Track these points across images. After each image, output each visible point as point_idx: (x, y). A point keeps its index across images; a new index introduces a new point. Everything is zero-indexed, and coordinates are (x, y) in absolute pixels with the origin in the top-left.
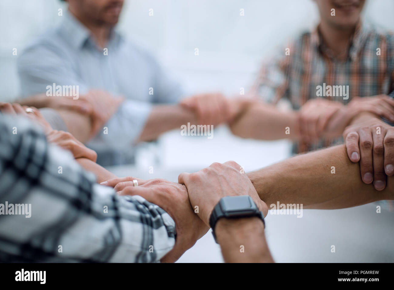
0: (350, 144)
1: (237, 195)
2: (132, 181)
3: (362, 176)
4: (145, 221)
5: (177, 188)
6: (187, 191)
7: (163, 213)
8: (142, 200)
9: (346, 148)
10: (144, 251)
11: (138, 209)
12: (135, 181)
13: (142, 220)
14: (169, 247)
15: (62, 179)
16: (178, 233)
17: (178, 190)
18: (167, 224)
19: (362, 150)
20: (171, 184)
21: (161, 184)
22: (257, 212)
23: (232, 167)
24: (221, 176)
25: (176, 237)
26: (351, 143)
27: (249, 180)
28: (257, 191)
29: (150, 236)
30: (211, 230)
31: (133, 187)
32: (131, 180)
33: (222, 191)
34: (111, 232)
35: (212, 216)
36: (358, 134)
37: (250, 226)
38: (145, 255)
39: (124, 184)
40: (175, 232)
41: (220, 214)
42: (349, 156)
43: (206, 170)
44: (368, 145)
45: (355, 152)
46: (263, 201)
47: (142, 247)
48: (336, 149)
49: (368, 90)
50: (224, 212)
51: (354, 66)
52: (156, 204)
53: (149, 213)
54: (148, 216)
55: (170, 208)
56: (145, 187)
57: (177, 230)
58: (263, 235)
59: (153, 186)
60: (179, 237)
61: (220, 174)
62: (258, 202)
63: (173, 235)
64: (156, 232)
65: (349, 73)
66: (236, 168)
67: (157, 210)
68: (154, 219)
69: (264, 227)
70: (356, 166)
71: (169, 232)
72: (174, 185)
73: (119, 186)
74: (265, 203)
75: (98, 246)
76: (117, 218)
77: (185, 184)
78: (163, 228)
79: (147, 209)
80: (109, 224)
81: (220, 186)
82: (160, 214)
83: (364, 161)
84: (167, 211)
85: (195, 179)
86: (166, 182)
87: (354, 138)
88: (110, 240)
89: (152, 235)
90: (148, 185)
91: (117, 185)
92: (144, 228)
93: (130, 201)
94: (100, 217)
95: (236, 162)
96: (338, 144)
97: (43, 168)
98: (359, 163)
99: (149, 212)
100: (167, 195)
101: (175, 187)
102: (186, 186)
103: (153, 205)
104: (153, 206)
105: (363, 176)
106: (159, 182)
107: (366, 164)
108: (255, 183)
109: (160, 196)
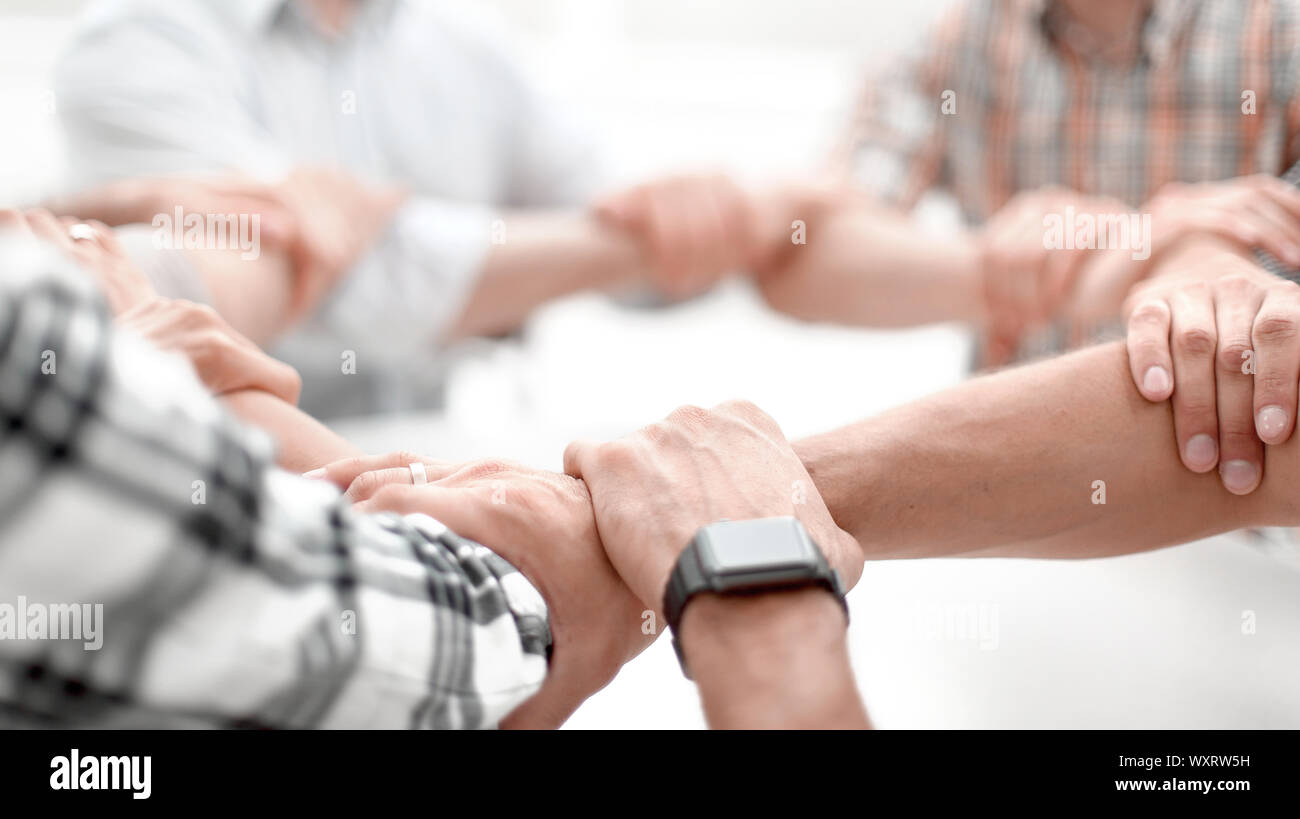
0: (1140, 340)
1: (757, 514)
2: (408, 467)
3: (1181, 446)
4: (442, 596)
5: (554, 490)
6: (592, 503)
7: (507, 573)
8: (437, 528)
9: (1127, 354)
10: (440, 697)
11: (420, 556)
12: (417, 469)
13: (434, 592)
14: (527, 686)
15: (156, 446)
16: (560, 639)
17: (560, 496)
18: (519, 608)
19: (1179, 359)
20: (536, 477)
21: (501, 477)
22: (822, 571)
23: (740, 421)
24: (706, 450)
25: (550, 653)
26: (1143, 336)
27: (800, 462)
28: (824, 499)
29: (461, 647)
30: (667, 634)
31: (407, 486)
32: (403, 462)
33: (706, 501)
34: (323, 627)
35: (671, 588)
36: (1169, 305)
37: (797, 620)
38: (442, 710)
39: (378, 477)
40: (547, 636)
41: (695, 582)
42: (1138, 379)
43: (654, 432)
44: (1200, 344)
45: (1156, 365)
46: (847, 531)
47: (433, 683)
48: (1092, 357)
49: (1206, 161)
50: (708, 575)
51: (1161, 83)
52: (484, 544)
53: (456, 571)
54: (455, 579)
55: (530, 557)
56: (449, 485)
57: (556, 629)
58: (838, 649)
59: (476, 482)
60: (560, 654)
61: (702, 445)
62: (829, 536)
63: (540, 646)
64: (481, 634)
65: (1145, 106)
66: (755, 423)
67: (484, 560)
68: (474, 592)
69: (847, 622)
70: (1160, 413)
71: (524, 635)
72: (547, 481)
73: (361, 484)
74: (852, 538)
75: (281, 673)
76: (346, 583)
77: (584, 477)
78: (506, 622)
79: (451, 556)
80: (318, 600)
81: (700, 484)
82: (497, 576)
83: (1187, 398)
84: (520, 566)
85: (616, 462)
86: (520, 470)
87: (1154, 320)
88: (319, 656)
89: (469, 642)
90: (460, 480)
91: (355, 481)
92: (438, 621)
93: (396, 531)
94: (284, 577)
95: (755, 403)
96: (1100, 342)
97: (86, 408)
98: (1171, 400)
99: (461, 569)
100: (523, 513)
101: (549, 487)
102: (586, 484)
103: (473, 544)
104: (473, 549)
105: (1185, 447)
106: (497, 470)
107: (1191, 408)
108: (820, 473)
109: (499, 518)
